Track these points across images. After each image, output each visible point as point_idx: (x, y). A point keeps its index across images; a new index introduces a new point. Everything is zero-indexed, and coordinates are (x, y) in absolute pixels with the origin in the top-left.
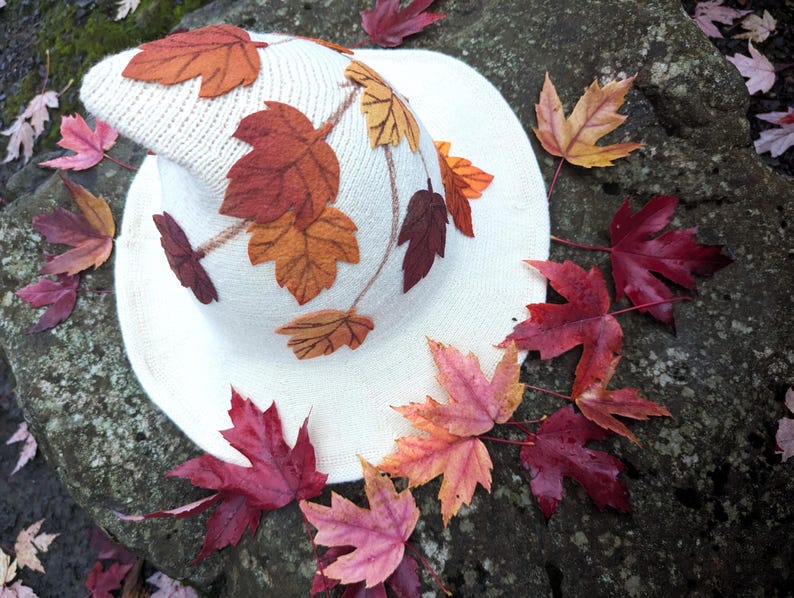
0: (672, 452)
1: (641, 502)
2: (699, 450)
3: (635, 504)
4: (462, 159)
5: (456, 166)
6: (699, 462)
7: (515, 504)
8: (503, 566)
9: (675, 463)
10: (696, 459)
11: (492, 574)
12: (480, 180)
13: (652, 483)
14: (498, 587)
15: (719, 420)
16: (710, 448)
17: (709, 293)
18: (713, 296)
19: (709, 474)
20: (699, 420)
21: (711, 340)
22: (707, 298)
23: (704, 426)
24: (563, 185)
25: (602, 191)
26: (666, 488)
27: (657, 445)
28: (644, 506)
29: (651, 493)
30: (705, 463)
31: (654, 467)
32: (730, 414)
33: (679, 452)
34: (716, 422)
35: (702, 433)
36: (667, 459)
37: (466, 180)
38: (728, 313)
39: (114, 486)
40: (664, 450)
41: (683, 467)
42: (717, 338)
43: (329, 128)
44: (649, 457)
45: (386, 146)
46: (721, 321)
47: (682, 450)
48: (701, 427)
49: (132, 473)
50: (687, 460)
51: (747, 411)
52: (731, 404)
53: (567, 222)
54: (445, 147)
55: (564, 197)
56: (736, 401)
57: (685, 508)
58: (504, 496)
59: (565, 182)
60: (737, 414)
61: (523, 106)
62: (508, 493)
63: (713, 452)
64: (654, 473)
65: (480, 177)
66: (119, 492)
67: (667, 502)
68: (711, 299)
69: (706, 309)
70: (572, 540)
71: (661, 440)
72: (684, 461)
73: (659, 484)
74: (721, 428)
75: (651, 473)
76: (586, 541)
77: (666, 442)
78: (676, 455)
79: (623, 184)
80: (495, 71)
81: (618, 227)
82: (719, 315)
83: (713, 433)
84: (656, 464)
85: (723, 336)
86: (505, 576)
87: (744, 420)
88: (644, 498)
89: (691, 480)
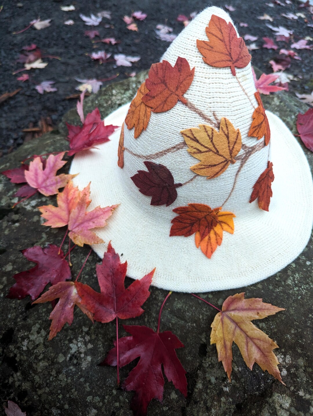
0: (32, 334)
1: (13, 306)
2: (29, 352)
3: (14, 302)
4: (221, 239)
5: (216, 234)
6: (23, 351)
7: (37, 242)
8: (13, 230)
9: (26, 334)
10: (25, 348)
11: (13, 226)
12: (207, 249)
13: (21, 316)
14: (6, 227)
15: (40, 372)
16: (27, 360)
17: (120, 402)
18: (117, 404)
19: (15, 355)
20: (43, 359)
21: (88, 389)
22: (116, 399)
23: (40, 360)
24: (204, 309)
25: (202, 342)
26: (16, 323)
27: (38, 326)
28: (11, 307)
29: (16, 313)
30: (21, 354)
31: (28, 320)
32: (41, 382)
33: (31, 339)
34: (39, 370)
35: (36, 358)
36: (29, 329)
37: (207, 238)
38: (103, 410)
39: (104, 97)
40: (35, 329)
41: (23, 339)
42: (89, 393)
43: (185, 103)
44: (33, 318)
45: (185, 143)
46: (99, 402)
47: (31, 341)
48: (40, 358)
49: (107, 103)
50: (25, 343)
51: (40, 396)
52: (47, 385)
53: (179, 306)
54: (230, 230)
55: (196, 308)
56: (47, 390)
57: (4, 332)
58: (42, 237)
59: (206, 311)
60: (40, 387)
61: (262, 291)
62: (43, 240)
63: (25, 361)
64: (25, 319)
65: (209, 249)
66: (101, 99)
67: (9, 321)
68: (116, 401)
69: (110, 395)
70: (10, 264)
71: (40, 329)
72: (25, 340)
73: (19, 320)
74: (35, 372)
75: (26, 317)
76: (7, 270)
77: (38, 332)
78: (30, 336)
79: (205, 360)
80: (292, 278)
81: (169, 339)
82: (104, 403)
83: (34, 365)
84: (29, 321)
85: (89, 398)
86: (9, 231)
87: (36, 391)
88: (15, 308)
89: (16, 342)
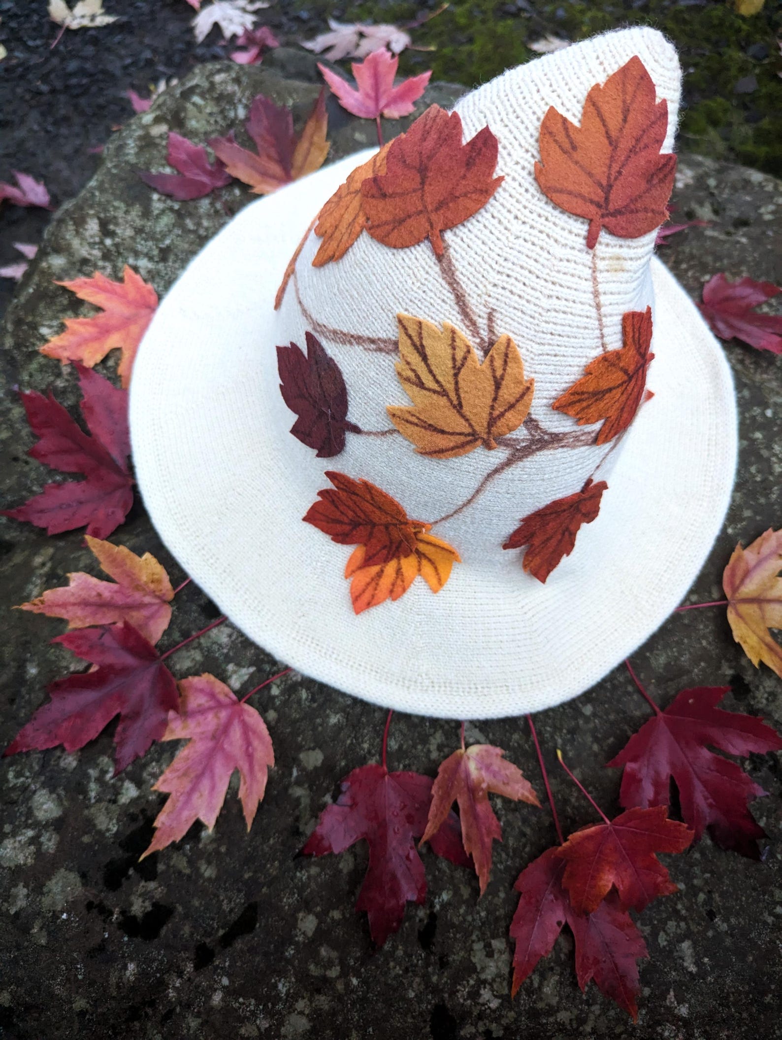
0: (483, 969)
1: (398, 971)
2: (507, 1001)
3: (392, 964)
6: (494, 1011)
7: (297, 819)
8: (217, 852)
9: (472, 982)
10: (494, 1004)
11: (201, 846)
13: (430, 969)
14: (191, 862)
15: (558, 1003)
16: (519, 1014)
17: (701, 890)
18: (702, 897)
19: (488, 1033)
20: (543, 977)
21: (647, 930)
22: (693, 891)
23: (540, 988)
24: (701, 627)
25: (728, 678)
26: (436, 990)
27: (478, 946)
28: (397, 976)
29: (416, 975)
30: (497, 1020)
31: (451, 959)
32: (576, 1012)
33: (489, 977)
34: (554, 1001)
35: (530, 991)
36: (471, 969)
38: (694, 928)
39: (34, 366)
40: (478, 957)
41: (474, 995)
42: (655, 934)
44: (458, 946)
46: (678, 926)
47: (494, 980)
48: (536, 985)
49: (59, 375)
50: (486, 994)
51: (594, 1031)
52: (589, 1005)
53: (662, 660)
55: (689, 637)
56: (596, 1009)
57: (428, 1029)
58: (298, 799)
59: (706, 626)
60: (582, 1021)
61: (758, 518)
62: (305, 801)
63: (516, 1020)
64: (443, 964)
66: (31, 376)
67: (420, 1002)
68: (696, 895)
69: (679, 898)
70: (301, 915)
71: (488, 946)
72: (482, 992)
73: (435, 979)
74: (551, 1011)
75: (441, 959)
76: (310, 934)
77: (490, 954)
78: (483, 976)
79: (754, 698)
80: (774, 459)
82: (684, 919)
83: (540, 1005)
84: (455, 958)
85: (662, 940)
86: (209, 863)
87: (581, 1033)
88: (406, 970)
89: (465, 1015)
